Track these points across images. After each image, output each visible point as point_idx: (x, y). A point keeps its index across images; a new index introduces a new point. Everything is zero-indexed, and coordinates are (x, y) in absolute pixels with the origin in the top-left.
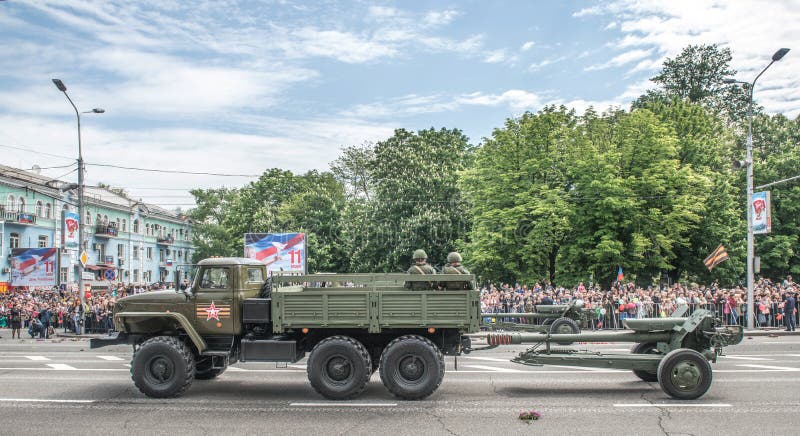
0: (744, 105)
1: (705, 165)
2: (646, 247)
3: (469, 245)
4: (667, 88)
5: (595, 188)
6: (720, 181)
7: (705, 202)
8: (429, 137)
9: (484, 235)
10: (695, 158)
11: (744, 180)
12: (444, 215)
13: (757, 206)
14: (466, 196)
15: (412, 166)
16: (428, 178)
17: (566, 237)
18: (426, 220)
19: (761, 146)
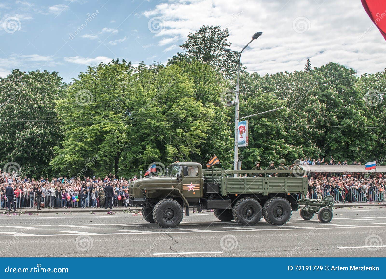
0: (236, 66)
1: (210, 102)
2: (175, 154)
3: (63, 150)
4: (190, 52)
6: (219, 113)
8: (36, 76)
9: (72, 144)
10: (205, 97)
11: (234, 113)
12: (46, 130)
13: (241, 130)
14: (61, 117)
15: (24, 95)
16: (35, 104)
17: (126, 146)
18: (33, 133)
19: (244, 92)
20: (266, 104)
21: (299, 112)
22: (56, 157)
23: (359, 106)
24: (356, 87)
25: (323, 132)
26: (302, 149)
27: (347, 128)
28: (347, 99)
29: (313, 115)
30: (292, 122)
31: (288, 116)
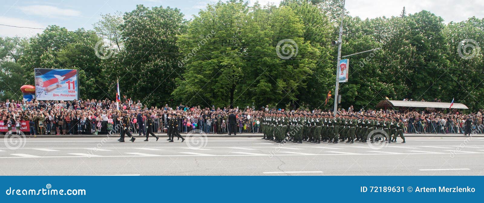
0: (340, 10)
1: (317, 42)
2: (284, 87)
3: (184, 82)
5: (258, 51)
6: (324, 52)
7: (316, 63)
8: (159, 11)
9: (193, 76)
10: (313, 38)
11: (336, 52)
12: (168, 63)
13: (342, 67)
14: (182, 52)
15: (148, 29)
16: (158, 39)
17: (240, 80)
18: (157, 65)
19: (346, 34)
20: (365, 45)
21: (393, 54)
22: (177, 88)
23: (444, 50)
24: (443, 33)
25: (412, 71)
26: (393, 86)
27: (432, 70)
28: (434, 44)
29: (404, 57)
30: (386, 63)
31: (383, 57)
